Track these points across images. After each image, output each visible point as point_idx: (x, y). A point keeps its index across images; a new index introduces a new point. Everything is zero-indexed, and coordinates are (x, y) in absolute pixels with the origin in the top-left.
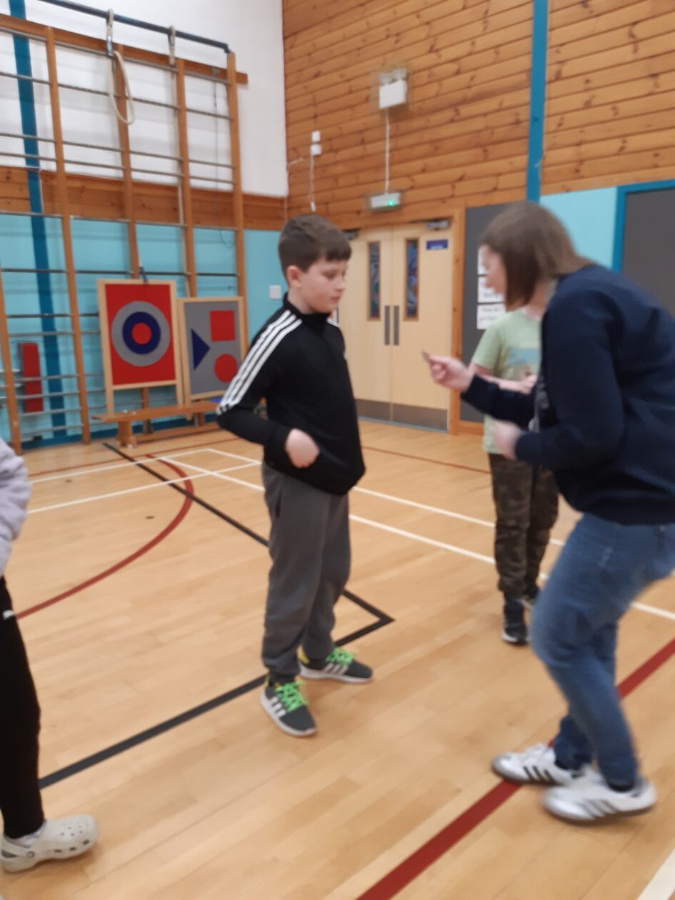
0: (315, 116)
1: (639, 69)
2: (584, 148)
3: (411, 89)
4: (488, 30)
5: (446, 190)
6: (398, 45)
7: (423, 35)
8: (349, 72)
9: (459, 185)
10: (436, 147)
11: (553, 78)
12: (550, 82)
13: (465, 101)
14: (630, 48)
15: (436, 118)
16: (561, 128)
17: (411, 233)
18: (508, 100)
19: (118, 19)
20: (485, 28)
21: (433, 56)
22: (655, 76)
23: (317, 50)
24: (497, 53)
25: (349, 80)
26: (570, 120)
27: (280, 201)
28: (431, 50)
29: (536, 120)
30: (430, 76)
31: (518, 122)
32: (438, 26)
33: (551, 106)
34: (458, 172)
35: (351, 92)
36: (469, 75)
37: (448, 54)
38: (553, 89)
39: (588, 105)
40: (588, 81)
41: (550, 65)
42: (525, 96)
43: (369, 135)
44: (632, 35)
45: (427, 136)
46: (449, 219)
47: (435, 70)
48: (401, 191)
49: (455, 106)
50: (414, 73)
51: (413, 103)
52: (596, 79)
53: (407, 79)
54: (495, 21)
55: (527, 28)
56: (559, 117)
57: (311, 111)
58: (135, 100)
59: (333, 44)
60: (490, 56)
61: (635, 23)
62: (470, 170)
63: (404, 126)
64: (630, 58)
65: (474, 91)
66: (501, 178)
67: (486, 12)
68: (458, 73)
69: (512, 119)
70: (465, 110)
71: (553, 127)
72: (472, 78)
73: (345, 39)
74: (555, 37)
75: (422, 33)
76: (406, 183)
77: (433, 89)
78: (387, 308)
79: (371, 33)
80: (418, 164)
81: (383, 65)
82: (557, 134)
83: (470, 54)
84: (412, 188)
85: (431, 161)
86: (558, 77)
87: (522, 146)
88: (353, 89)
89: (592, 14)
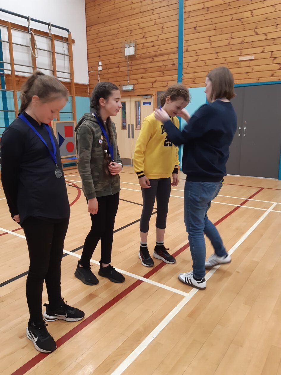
0: (100, 56)
1: (212, 51)
2: (196, 74)
3: (136, 50)
4: (163, 33)
5: (150, 85)
6: (131, 35)
7: (140, 32)
8: (113, 42)
9: (154, 84)
10: (146, 70)
11: (185, 51)
12: (184, 52)
13: (156, 56)
14: (209, 44)
15: (146, 61)
16: (188, 67)
17: (138, 99)
18: (171, 57)
19: (32, 20)
20: (162, 32)
21: (144, 39)
22: (217, 53)
23: (99, 33)
24: (167, 41)
25: (113, 45)
26: (191, 65)
27: (87, 86)
28: (143, 37)
29: (180, 64)
30: (143, 46)
31: (174, 64)
32: (146, 30)
33: (185, 60)
34: (154, 79)
35: (113, 49)
36: (157, 47)
37: (149, 39)
38: (185, 54)
39: (197, 60)
40: (196, 53)
41: (184, 46)
42: (176, 56)
43: (121, 65)
44: (210, 40)
45: (143, 66)
46: (151, 95)
47: (144, 44)
48: (133, 85)
49: (152, 57)
50: (137, 45)
51: (137, 55)
52: (199, 52)
53: (135, 46)
54: (165, 30)
55: (177, 34)
56: (188, 63)
57: (98, 54)
58: (38, 49)
59: (106, 31)
60: (164, 42)
61: (210, 36)
62: (158, 79)
63: (134, 62)
64: (209, 47)
65: (159, 53)
66: (169, 82)
67: (163, 27)
68: (153, 46)
69: (172, 63)
70: (156, 59)
71: (186, 67)
72: (158, 48)
73: (111, 30)
74: (186, 38)
75: (140, 31)
76: (135, 82)
77: (145, 51)
78: (129, 125)
79: (120, 29)
80: (140, 76)
81: (126, 41)
82: (187, 69)
83: (157, 40)
84: (137, 84)
85: (144, 75)
86: (187, 51)
87: (176, 72)
88: (115, 48)
89: (198, 32)
